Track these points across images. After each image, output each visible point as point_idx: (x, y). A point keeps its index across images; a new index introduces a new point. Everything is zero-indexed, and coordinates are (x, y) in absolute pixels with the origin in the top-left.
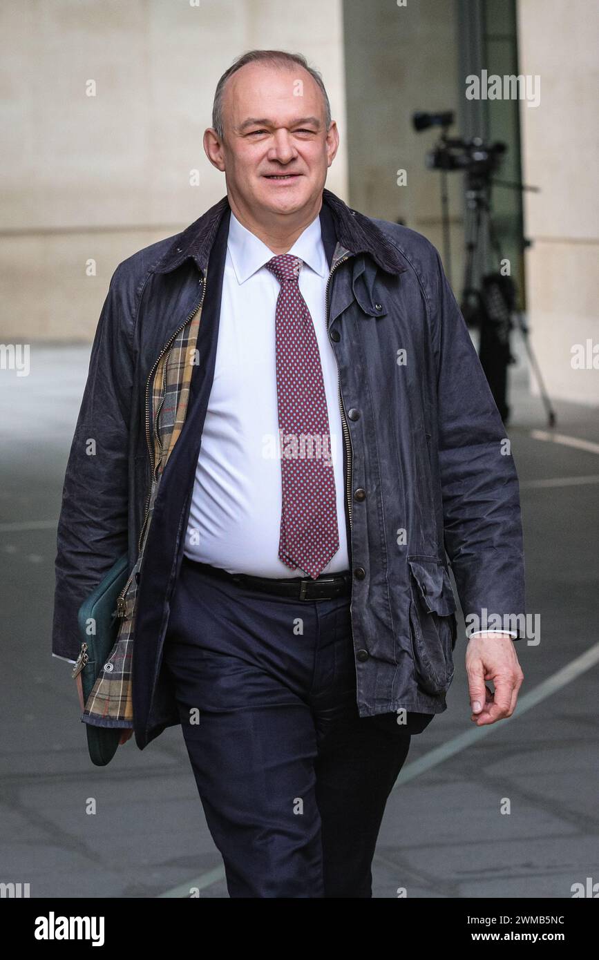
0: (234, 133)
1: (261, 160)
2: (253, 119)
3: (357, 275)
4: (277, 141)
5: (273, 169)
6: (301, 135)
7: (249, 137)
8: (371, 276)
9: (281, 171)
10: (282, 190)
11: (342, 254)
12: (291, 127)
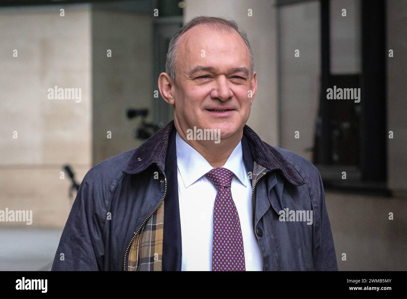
0: (185, 77)
1: (205, 97)
2: (201, 67)
3: (271, 187)
4: (219, 84)
5: (214, 104)
6: (235, 80)
7: (197, 80)
8: (280, 188)
9: (220, 107)
10: (220, 120)
11: (261, 171)
12: (229, 74)
